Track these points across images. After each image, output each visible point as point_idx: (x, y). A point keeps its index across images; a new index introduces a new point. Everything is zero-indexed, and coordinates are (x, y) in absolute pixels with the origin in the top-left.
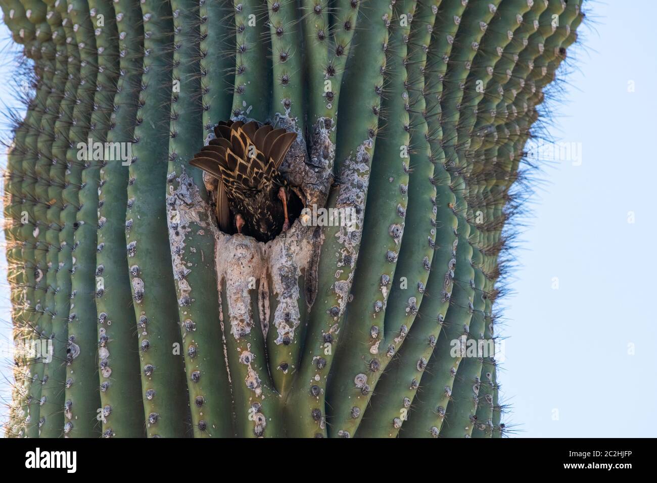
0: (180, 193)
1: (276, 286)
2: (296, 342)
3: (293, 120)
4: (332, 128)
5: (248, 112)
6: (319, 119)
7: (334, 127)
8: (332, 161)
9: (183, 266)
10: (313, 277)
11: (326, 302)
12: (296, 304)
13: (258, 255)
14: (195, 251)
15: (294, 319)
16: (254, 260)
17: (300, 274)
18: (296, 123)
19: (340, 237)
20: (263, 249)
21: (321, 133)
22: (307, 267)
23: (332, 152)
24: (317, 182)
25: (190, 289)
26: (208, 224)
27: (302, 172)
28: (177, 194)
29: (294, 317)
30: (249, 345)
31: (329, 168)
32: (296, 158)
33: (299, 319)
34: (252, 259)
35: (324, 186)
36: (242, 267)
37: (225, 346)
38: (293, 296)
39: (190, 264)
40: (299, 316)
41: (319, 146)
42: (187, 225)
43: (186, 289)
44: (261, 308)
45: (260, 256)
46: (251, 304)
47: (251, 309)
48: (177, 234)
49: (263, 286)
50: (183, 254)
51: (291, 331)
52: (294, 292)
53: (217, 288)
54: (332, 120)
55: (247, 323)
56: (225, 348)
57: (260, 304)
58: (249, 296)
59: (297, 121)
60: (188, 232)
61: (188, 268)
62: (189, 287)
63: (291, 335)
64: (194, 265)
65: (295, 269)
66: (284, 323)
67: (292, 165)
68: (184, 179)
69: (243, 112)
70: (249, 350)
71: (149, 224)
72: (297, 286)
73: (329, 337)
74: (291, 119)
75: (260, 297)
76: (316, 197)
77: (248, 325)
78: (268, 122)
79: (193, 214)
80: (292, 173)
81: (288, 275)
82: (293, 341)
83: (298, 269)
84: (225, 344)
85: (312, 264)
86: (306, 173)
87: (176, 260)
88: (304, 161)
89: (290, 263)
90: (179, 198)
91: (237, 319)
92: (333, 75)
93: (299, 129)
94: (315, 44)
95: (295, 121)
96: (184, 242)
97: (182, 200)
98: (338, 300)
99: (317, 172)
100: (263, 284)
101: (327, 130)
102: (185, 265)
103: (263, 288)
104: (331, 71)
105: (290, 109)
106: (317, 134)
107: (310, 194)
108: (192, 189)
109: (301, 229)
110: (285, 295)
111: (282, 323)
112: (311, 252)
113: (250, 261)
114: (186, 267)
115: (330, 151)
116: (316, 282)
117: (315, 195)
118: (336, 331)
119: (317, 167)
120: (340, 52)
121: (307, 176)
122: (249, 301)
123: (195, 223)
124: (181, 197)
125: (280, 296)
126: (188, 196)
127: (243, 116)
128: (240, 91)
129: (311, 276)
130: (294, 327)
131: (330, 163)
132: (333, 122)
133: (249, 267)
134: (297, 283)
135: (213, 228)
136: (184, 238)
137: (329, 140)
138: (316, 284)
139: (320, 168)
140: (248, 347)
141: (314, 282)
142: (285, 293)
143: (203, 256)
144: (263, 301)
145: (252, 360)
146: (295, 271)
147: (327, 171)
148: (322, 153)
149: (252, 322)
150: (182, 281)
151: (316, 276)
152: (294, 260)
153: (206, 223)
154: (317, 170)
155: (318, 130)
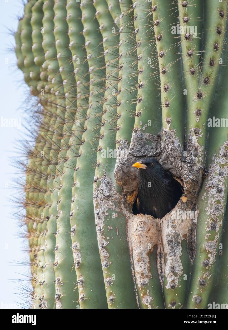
0: (101, 189)
1: (165, 248)
2: (180, 286)
3: (172, 132)
4: (200, 135)
5: (144, 129)
6: (191, 129)
7: (202, 134)
8: (200, 158)
9: (104, 240)
10: (193, 240)
11: (200, 257)
12: (179, 260)
13: (154, 228)
14: (111, 228)
15: (178, 270)
16: (150, 231)
17: (183, 239)
18: (175, 133)
19: (207, 210)
20: (159, 223)
21: (192, 139)
22: (188, 234)
23: (200, 151)
24: (190, 174)
25: (108, 255)
26: (121, 209)
27: (180, 167)
28: (99, 190)
29: (178, 269)
30: (148, 291)
31: (199, 163)
32: (175, 158)
33: (182, 270)
34: (149, 231)
35: (195, 176)
36: (141, 237)
37: (136, 293)
38: (176, 254)
39: (108, 238)
40: (182, 268)
41: (191, 148)
42: (105, 211)
43: (106, 256)
44: (159, 265)
45: (155, 228)
46: (150, 262)
47: (149, 266)
48: (99, 218)
49: (160, 249)
50: (103, 231)
51: (176, 279)
52: (177, 251)
53: (129, 253)
54: (200, 129)
55: (146, 276)
56: (137, 294)
57: (158, 262)
58: (147, 256)
59: (175, 132)
60: (106, 216)
61: (106, 240)
62: (108, 254)
63: (177, 281)
64: (110, 238)
65: (178, 235)
66: (171, 274)
67: (173, 163)
68: (104, 180)
69: (140, 129)
70: (148, 294)
71: (85, 213)
72: (180, 247)
73: (203, 281)
74: (171, 131)
75: (158, 257)
76: (189, 184)
77: (147, 277)
78: (159, 135)
79: (110, 203)
80: (174, 169)
81: (173, 240)
82: (178, 285)
83: (181, 235)
84: (136, 292)
85: (192, 231)
86: (182, 168)
87: (99, 236)
88: (181, 160)
89: (174, 232)
90: (100, 193)
91: (139, 273)
92: (200, 98)
93: (177, 137)
94: (188, 77)
95: (174, 132)
96: (103, 223)
97: (102, 194)
98: (208, 254)
99: (189, 166)
100: (160, 248)
101: (196, 137)
102: (105, 239)
103: (160, 250)
104: (199, 96)
105: (170, 124)
106: (190, 139)
107: (185, 182)
108: (110, 185)
109: (182, 207)
110: (171, 254)
111: (170, 274)
112: (191, 223)
113: (147, 233)
114: (105, 240)
115: (198, 151)
116: (195, 243)
117: (188, 183)
118: (208, 276)
119: (190, 163)
120: (206, 81)
121: (183, 170)
122: (148, 260)
123: (112, 209)
124: (101, 191)
125: (168, 255)
126: (107, 191)
127: (140, 132)
128: (139, 115)
129: (191, 239)
130: (179, 276)
131: (199, 160)
132: (200, 131)
133: (147, 236)
134: (180, 245)
135: (125, 212)
136: (104, 220)
137: (197, 144)
138: (195, 245)
139: (191, 163)
140: (148, 292)
141: (194, 244)
142: (171, 253)
143: (118, 232)
144: (161, 260)
145: (150, 301)
146: (178, 237)
147: (197, 165)
148: (193, 153)
149: (150, 275)
150: (103, 250)
151: (195, 239)
152: (177, 229)
153: (120, 208)
154: (189, 165)
155: (190, 137)
